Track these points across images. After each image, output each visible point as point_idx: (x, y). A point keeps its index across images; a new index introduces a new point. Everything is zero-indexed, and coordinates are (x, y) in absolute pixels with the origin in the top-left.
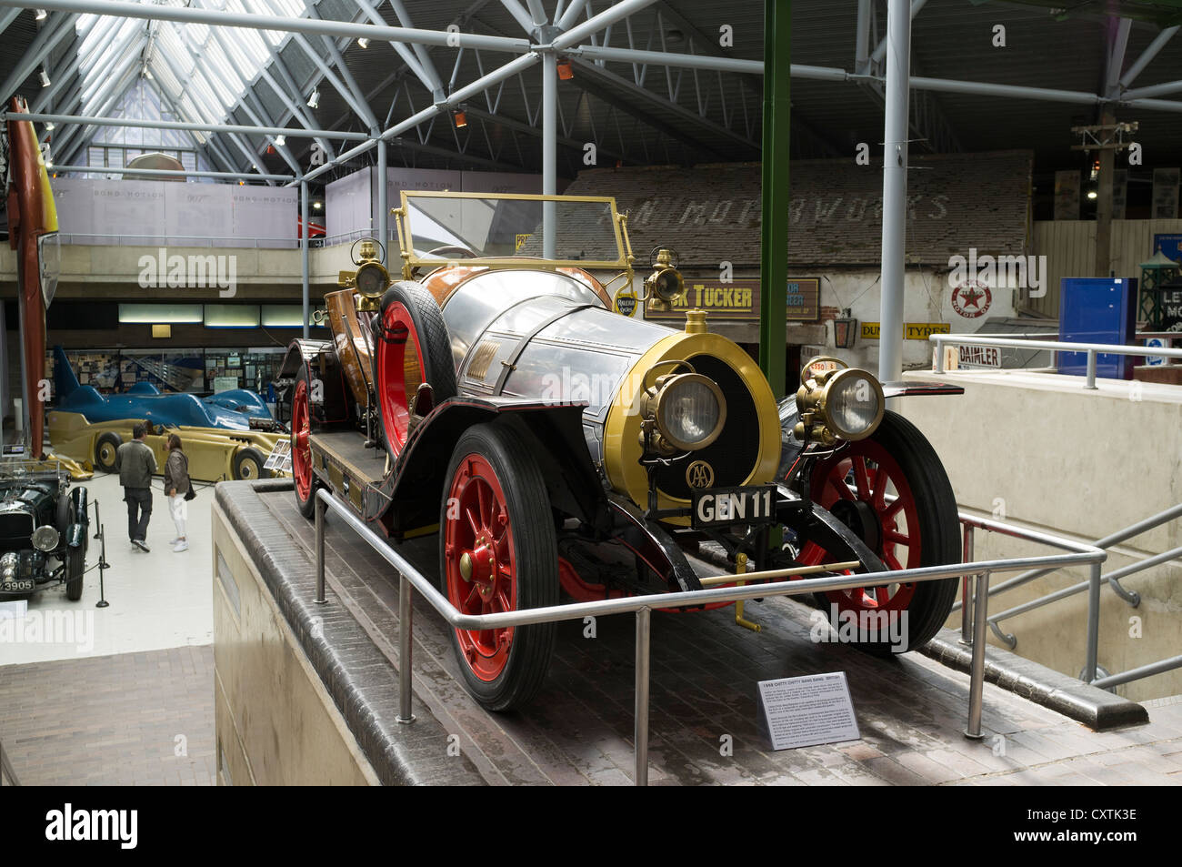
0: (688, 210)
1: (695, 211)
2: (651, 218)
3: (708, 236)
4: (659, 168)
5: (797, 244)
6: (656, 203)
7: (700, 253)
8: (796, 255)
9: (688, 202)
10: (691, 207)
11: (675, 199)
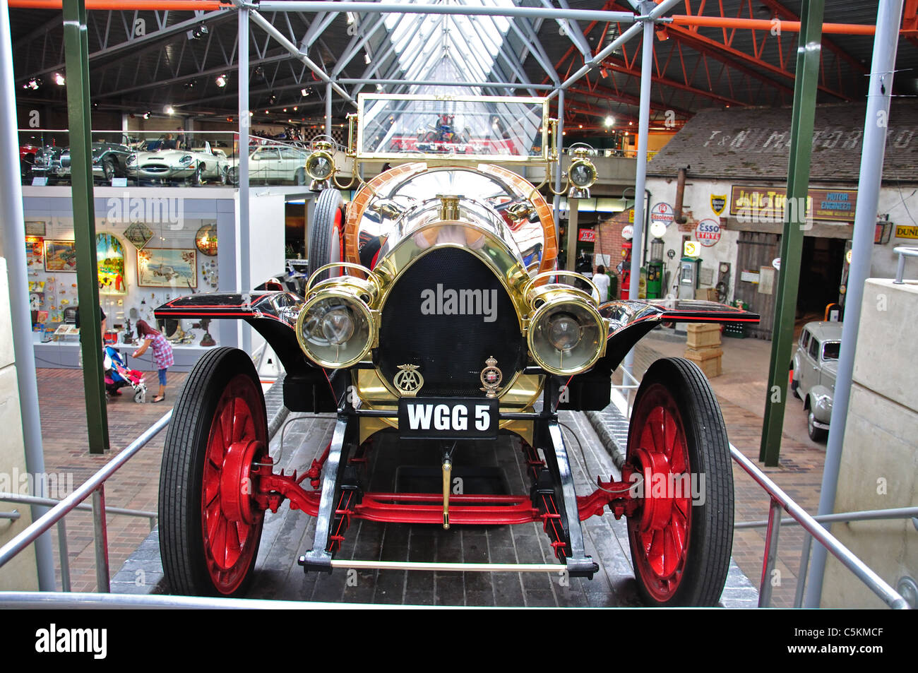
0: (771, 138)
1: (776, 138)
2: (743, 143)
3: (783, 156)
4: (754, 107)
5: (850, 164)
6: (749, 132)
7: (775, 169)
8: (848, 172)
9: (772, 132)
10: (774, 135)
11: (763, 129)
